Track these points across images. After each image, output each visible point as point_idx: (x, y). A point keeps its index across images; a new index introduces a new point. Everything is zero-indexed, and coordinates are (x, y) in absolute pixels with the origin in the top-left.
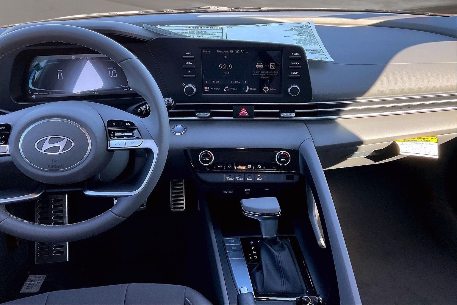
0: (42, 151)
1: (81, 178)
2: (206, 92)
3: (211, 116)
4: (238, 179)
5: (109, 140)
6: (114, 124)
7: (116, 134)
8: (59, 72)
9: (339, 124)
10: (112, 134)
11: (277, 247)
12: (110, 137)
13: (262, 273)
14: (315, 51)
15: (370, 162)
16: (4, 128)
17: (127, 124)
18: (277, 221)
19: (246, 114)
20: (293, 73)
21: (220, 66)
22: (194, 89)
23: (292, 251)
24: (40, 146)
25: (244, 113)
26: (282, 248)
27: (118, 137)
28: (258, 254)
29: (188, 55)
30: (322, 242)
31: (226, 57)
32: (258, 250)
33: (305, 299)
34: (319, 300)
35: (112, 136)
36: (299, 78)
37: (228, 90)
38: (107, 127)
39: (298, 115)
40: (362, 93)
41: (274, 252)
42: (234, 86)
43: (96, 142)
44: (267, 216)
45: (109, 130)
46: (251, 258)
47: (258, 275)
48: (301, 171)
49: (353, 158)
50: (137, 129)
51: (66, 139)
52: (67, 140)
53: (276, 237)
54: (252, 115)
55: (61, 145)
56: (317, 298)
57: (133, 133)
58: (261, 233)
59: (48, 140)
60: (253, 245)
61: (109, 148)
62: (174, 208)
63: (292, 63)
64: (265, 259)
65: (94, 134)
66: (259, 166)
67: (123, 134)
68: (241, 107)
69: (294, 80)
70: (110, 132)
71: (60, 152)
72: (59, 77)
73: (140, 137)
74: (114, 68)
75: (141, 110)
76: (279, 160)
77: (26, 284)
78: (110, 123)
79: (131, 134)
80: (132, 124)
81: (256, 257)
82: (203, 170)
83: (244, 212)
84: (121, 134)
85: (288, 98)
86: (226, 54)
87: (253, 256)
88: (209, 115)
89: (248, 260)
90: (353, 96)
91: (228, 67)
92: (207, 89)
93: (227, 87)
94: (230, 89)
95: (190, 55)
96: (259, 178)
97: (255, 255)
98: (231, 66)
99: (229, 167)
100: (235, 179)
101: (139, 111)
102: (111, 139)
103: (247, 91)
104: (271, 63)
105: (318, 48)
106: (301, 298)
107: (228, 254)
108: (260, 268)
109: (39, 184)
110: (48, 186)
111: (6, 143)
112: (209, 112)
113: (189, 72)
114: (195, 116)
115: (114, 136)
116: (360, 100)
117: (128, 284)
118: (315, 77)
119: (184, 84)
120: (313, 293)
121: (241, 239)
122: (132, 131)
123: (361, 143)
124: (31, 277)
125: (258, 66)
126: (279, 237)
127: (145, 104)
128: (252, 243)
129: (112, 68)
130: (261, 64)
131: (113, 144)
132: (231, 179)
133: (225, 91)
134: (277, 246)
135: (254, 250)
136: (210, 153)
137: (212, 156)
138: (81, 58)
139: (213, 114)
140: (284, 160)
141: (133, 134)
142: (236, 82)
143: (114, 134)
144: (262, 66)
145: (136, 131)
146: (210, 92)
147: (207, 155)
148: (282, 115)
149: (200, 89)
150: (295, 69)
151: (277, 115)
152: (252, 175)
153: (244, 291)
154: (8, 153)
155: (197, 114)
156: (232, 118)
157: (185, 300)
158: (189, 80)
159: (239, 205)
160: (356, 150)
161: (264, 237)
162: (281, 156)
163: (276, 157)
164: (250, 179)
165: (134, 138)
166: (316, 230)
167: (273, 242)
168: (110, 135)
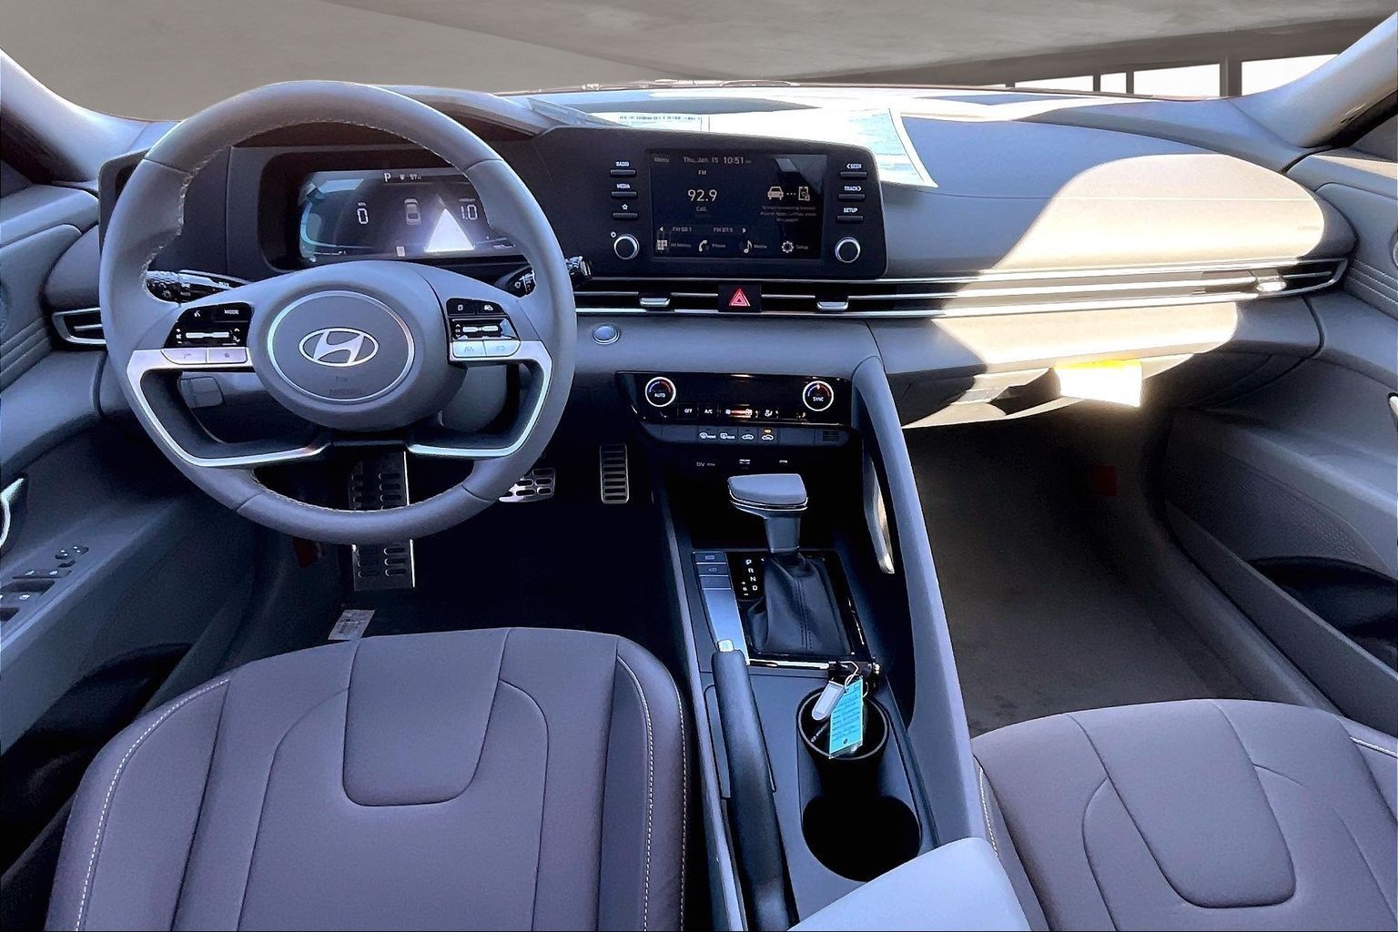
0: (315, 360)
1: (401, 421)
2: (659, 254)
3: (670, 307)
4: (723, 436)
5: (452, 342)
6: (460, 307)
7: (466, 329)
8: (361, 207)
9: (940, 329)
10: (458, 328)
11: (796, 570)
12: (454, 335)
13: (766, 615)
14: (898, 167)
15: (998, 415)
16: (237, 312)
17: (486, 308)
18: (799, 519)
19: (745, 303)
20: (846, 210)
21: (692, 194)
22: (636, 246)
23: (827, 578)
24: (310, 347)
25: (740, 300)
26: (808, 571)
27: (470, 335)
28: (760, 583)
29: (620, 168)
30: (887, 563)
31: (704, 173)
32: (760, 575)
33: (846, 667)
34: (874, 670)
35: (458, 333)
36: (859, 222)
37: (708, 248)
38: (446, 313)
39: (855, 306)
40: (991, 261)
41: (790, 577)
42: (720, 238)
43: (424, 343)
44: (779, 511)
45: (450, 320)
46: (745, 589)
47: (757, 619)
48: (854, 424)
49: (962, 403)
50: (508, 319)
51: (362, 334)
52: (365, 337)
53: (797, 551)
54: (758, 304)
55: (354, 347)
56: (870, 665)
57: (499, 326)
58: (766, 545)
59: (325, 336)
60: (750, 566)
61: (452, 358)
62: (607, 498)
63: (847, 188)
64: (772, 591)
65: (418, 326)
66: (768, 411)
67: (480, 329)
68: (733, 287)
69: (850, 227)
70: (453, 325)
71: (351, 363)
72: (360, 218)
73: (515, 336)
74: (471, 200)
75: (522, 284)
76: (809, 400)
77: (339, 624)
78: (452, 304)
79: (495, 328)
80: (497, 308)
81: (755, 588)
82: (654, 416)
83: (735, 501)
84: (474, 329)
85: (835, 268)
86: (702, 166)
87: (749, 585)
88: (667, 303)
89: (739, 594)
90: (972, 265)
91: (707, 195)
92: (662, 245)
93: (705, 242)
94: (711, 246)
95: (625, 168)
96: (768, 436)
97: (754, 583)
98: (714, 194)
99: (706, 411)
100: (718, 436)
101: (517, 285)
102: (456, 338)
103: (746, 251)
104: (801, 188)
105: (905, 160)
106: (838, 665)
107: (702, 579)
108: (762, 608)
109: (319, 429)
110: (336, 434)
111: (243, 343)
112: (668, 298)
113: (625, 207)
114: (639, 306)
115: (462, 334)
116: (987, 275)
117: (509, 628)
118: (893, 223)
119: (613, 234)
120: (863, 655)
121: (728, 553)
122: (497, 323)
123: (982, 369)
124: (347, 614)
125: (771, 195)
126: (803, 553)
127: (529, 271)
128: (748, 562)
129: (467, 200)
130: (778, 190)
131: (463, 349)
132: (710, 437)
133: (701, 250)
134: (797, 567)
135: (752, 575)
136: (668, 383)
137: (672, 390)
138: (402, 178)
139: (676, 303)
140: (821, 399)
141: (500, 329)
142: (724, 229)
143: (461, 330)
144: (779, 195)
145: (505, 323)
146: (671, 252)
147: (661, 387)
148: (821, 305)
149: (648, 246)
150: (850, 202)
151: (810, 305)
152: (754, 430)
153: (726, 646)
154: (249, 364)
155: (644, 302)
156: (716, 312)
157: (617, 660)
158: (624, 225)
159: (725, 487)
160: (971, 384)
161: (772, 550)
162: (815, 392)
163: (804, 393)
164: (748, 437)
165: (502, 337)
166: (878, 542)
167: (789, 560)
168: (452, 332)
